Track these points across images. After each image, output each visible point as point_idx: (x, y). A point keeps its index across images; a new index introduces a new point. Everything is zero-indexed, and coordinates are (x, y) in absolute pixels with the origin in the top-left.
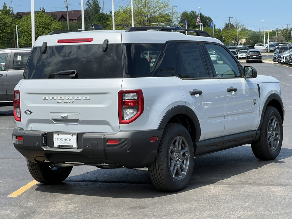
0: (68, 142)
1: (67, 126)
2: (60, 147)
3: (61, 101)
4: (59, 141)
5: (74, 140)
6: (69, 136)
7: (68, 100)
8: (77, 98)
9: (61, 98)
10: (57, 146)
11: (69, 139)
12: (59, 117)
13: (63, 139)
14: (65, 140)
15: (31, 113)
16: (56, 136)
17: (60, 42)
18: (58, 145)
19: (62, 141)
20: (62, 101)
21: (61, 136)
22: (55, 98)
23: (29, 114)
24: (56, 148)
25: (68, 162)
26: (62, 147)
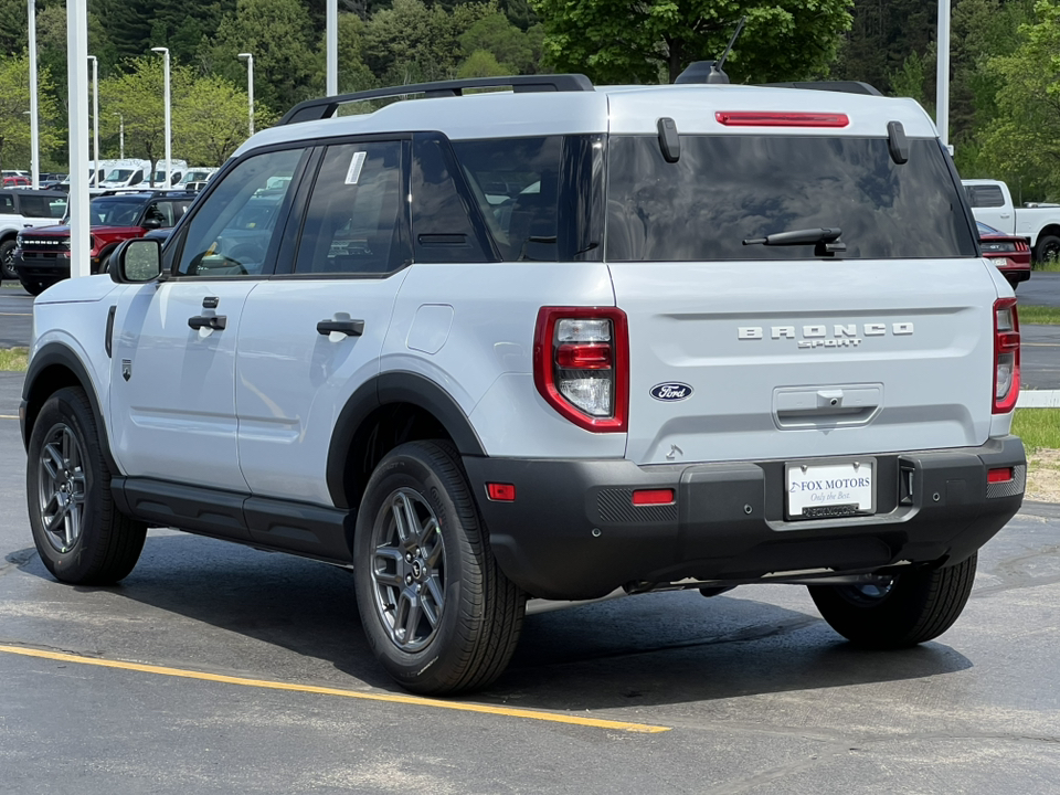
0: (840, 494)
1: (826, 433)
2: (810, 514)
3: (814, 342)
4: (806, 492)
5: (860, 482)
6: (846, 471)
7: (840, 336)
8: (874, 328)
9: (816, 330)
10: (800, 513)
11: (844, 483)
12: (808, 402)
13: (823, 485)
14: (831, 485)
15: (688, 392)
16: (794, 475)
17: (728, 121)
18: (803, 509)
19: (819, 492)
20: (821, 341)
21: (815, 473)
22: (790, 331)
23: (676, 397)
24: (796, 519)
25: (776, 574)
26: (819, 512)
